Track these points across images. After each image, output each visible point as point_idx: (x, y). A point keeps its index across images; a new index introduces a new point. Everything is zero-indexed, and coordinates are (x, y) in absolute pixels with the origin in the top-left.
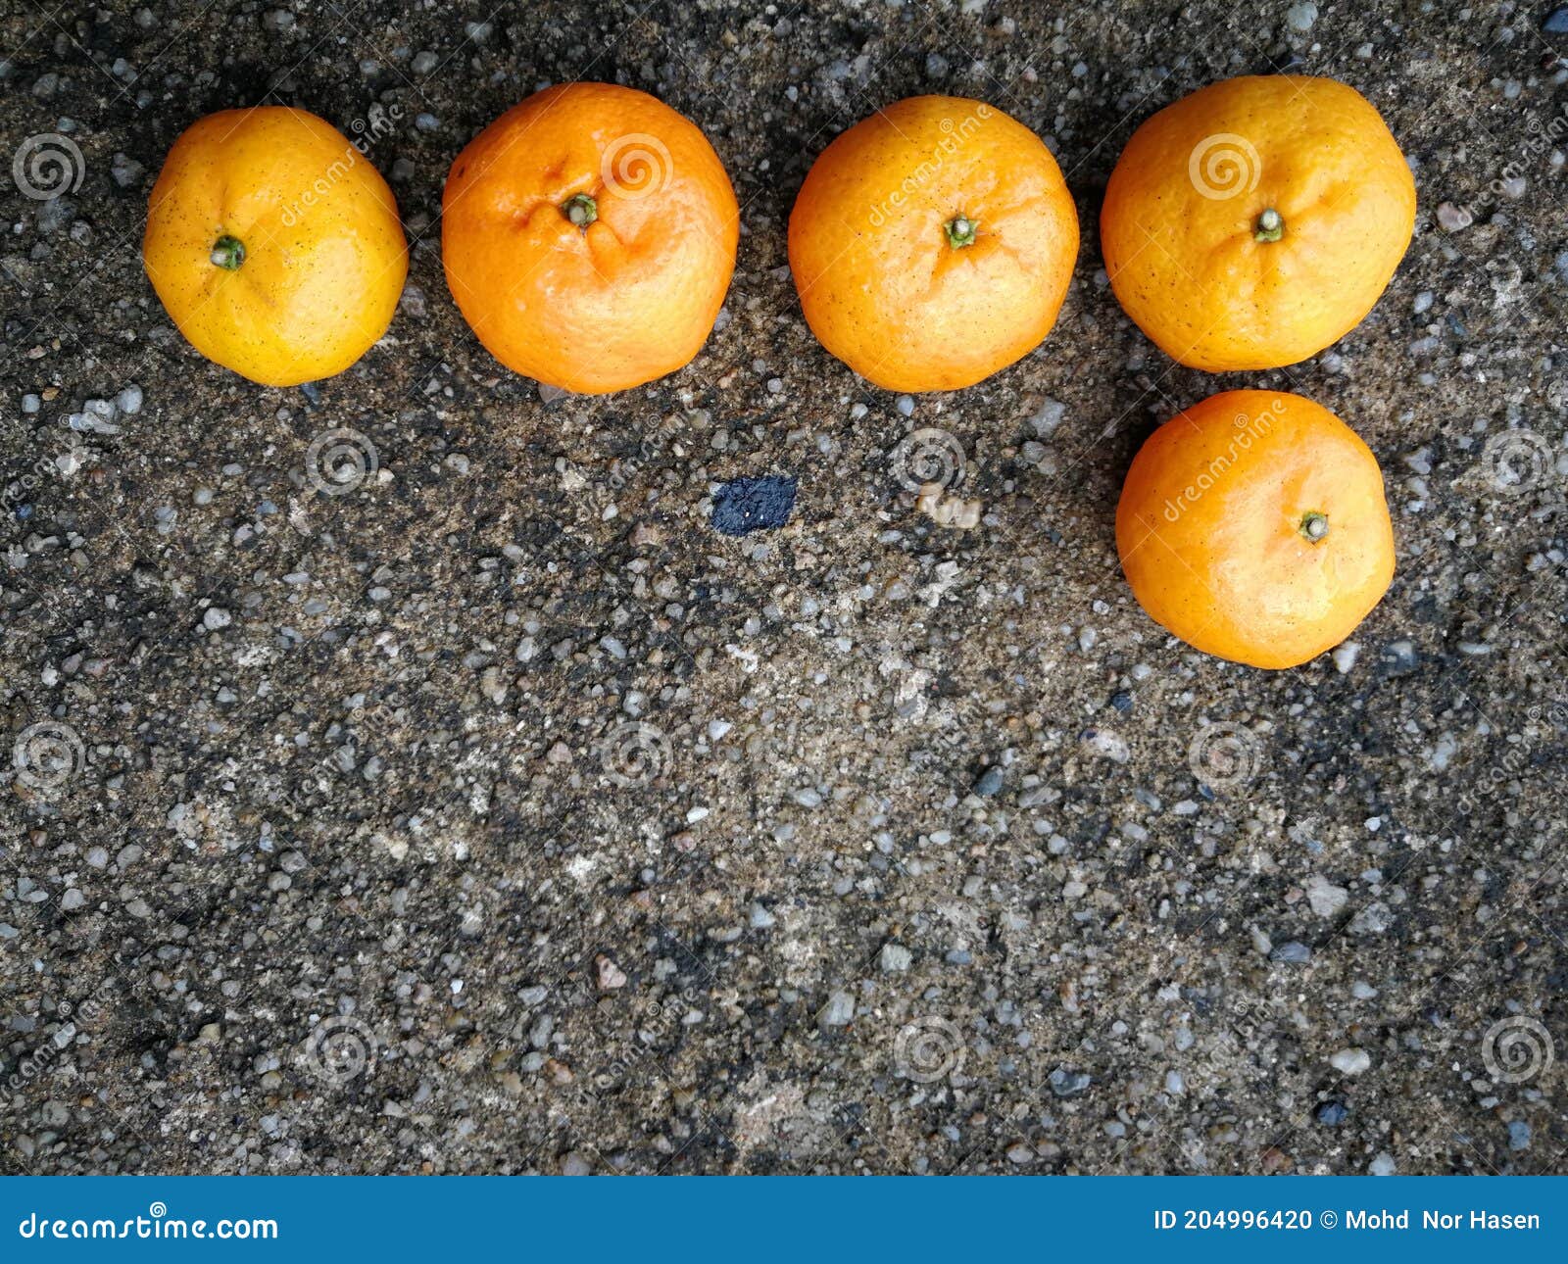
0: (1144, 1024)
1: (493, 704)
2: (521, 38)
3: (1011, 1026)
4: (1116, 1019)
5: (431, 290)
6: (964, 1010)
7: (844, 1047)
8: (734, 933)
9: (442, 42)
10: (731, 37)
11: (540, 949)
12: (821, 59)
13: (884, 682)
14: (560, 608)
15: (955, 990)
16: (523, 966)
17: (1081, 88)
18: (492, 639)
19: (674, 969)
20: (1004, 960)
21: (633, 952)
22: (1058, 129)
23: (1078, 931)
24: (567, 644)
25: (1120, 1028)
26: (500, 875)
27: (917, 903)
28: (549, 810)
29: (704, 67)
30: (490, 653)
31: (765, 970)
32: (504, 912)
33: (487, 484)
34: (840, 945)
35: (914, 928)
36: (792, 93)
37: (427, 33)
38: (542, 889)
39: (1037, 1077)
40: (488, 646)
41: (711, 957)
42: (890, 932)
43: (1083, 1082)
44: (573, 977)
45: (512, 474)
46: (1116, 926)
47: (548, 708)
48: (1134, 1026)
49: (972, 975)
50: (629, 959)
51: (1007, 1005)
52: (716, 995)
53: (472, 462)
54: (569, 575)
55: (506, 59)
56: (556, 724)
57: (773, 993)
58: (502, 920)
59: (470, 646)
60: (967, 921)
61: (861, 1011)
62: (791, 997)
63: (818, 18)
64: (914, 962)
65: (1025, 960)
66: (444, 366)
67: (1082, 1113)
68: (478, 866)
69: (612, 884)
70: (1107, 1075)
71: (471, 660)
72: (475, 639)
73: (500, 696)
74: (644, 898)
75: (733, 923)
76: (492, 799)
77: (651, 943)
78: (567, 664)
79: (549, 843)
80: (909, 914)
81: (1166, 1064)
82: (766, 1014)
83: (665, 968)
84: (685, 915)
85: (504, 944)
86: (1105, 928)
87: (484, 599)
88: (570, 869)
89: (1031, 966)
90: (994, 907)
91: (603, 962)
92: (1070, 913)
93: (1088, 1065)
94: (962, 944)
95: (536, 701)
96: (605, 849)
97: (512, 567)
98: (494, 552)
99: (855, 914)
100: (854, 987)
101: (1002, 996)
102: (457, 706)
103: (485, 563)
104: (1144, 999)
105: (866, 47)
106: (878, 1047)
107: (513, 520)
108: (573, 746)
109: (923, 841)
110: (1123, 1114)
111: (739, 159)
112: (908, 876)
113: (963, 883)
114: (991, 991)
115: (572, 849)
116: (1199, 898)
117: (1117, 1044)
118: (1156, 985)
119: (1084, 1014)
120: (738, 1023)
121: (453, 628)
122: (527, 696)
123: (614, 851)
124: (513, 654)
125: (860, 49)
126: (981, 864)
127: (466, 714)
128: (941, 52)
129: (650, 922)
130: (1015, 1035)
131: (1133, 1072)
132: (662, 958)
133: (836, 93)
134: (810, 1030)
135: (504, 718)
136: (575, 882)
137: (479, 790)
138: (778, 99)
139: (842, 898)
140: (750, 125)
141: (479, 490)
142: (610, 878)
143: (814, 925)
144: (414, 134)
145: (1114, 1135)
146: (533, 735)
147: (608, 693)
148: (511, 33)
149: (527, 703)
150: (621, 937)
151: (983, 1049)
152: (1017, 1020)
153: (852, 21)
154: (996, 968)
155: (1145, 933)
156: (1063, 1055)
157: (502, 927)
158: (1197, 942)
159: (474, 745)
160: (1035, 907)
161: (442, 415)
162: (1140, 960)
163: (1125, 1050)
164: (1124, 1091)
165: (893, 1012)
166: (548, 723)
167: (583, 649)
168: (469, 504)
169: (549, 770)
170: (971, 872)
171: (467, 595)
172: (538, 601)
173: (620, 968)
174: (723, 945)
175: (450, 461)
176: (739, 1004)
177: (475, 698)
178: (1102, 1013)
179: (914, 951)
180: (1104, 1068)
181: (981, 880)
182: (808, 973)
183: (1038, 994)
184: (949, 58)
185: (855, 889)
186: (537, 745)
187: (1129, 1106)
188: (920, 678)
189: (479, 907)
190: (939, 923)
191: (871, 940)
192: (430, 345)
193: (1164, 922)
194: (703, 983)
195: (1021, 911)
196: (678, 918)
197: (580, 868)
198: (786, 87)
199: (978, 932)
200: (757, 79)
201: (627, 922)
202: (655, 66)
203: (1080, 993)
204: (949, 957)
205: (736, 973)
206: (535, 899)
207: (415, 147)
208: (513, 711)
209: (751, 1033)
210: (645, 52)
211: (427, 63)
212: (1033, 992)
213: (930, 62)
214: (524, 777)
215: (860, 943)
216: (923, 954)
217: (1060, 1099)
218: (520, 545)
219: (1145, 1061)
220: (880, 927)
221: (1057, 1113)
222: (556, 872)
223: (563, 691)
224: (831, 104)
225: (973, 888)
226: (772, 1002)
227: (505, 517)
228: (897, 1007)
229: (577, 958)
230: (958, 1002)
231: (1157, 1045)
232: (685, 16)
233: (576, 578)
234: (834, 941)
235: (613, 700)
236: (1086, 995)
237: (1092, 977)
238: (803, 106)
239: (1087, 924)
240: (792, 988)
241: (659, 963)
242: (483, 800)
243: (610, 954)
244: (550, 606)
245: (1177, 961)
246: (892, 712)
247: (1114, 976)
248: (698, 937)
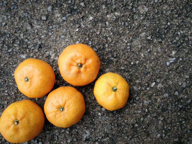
0: (6, 18)
1: (109, 37)
2: (130, 126)
3: (25, 13)
4: (10, 18)
5: (133, 90)
6: (32, 13)
7: (47, 3)
8: (67, 15)
9: (141, 122)
10: (103, 135)
11: (93, 5)
12: (91, 136)
13: (57, 56)
14: (104, 53)
15: (34, 16)
16: (95, 2)
17: (55, 143)
18: (112, 46)
19: (74, 8)
20: (29, 22)
21: (80, 9)
22: (56, 136)
23: (19, 29)
24: (102, 48)
25: (9, 17)
26: (102, 14)
27: (43, 27)
28: (98, 25)
29: (106, 130)
30: (111, 44)
31: (62, 11)
32: (100, 9)
33: (118, 66)
34: (52, 18)
35: (43, 23)
36: (93, 130)
37: (143, 123)
38: (95, 14)
39: (19, 7)
40: (112, 45)
41: (69, 11)
42: (46, 22)
43: (12, 8)
44: (88, 3)
45: (115, 69)
46: (14, 31)
47: (102, 39)
48: (7, 18)
49: (33, 19)
50: (81, 7)
51: (26, 16)
52: (67, 6)
53: (121, 69)
54: (104, 58)
55: (132, 123)
56: (100, 37)
57: (60, 8)
58: (100, 8)
59: (114, 44)
60: (36, 26)
61: (47, 9)
62: (57, 8)
63: (92, 141)
64: (41, 18)
65: (26, 23)
66: (128, 80)
67: (11, 3)
68: (105, 14)
69: (86, 17)
70: (9, 10)
71: (114, 42)
72: (114, 45)
73: (109, 38)
74: (81, 16)
75: (68, 16)
76: (106, 24)
77: (78, 10)
78: (101, 45)
79: (96, 20)
80: (44, 25)
81: (1, 14)
82: (60, 5)
83: (75, 8)
84: (75, 16)
85: (98, 5)
86: (16, 31)
87: (114, 51)
88: (92, 18)
89: (25, 22)
90: (32, 29)
91: (84, 6)
92: (21, 31)
93: (12, 10)
94: (35, 23)
95: (104, 39)
96: (88, 22)
97: (112, 56)
98: (115, 57)
99: (52, 22)
100: (49, 12)
101: (27, 17)
102: (114, 35)
103: (116, 56)
104: (7, 22)
105: (85, 139)
106: (43, 5)
107: (113, 63)
108: (97, 34)
109: (45, 35)
110: (5, 5)
111: (97, 120)
112: (46, 30)
113: (38, 31)
114: (29, 17)
115: (93, 21)
116: (4, 38)
117: (9, 14)
118: (6, 24)
119: (15, 18)
120: (63, 3)
121: (117, 46)
122: (105, 40)
123: (87, 22)
124: (108, 45)
125: (86, 139)
126: (36, 35)
127: (112, 35)
128: (75, 142)
129: (79, 13)
130: (24, 12)
131: (5, 11)
132: (76, 9)
133: (87, 132)
134: (53, 4)
135: (107, 36)
136: (91, 16)
137: (108, 25)
138: (95, 129)
139: (54, 24)
140: (97, 124)
141: (119, 65)
142: (87, 18)
143: (57, 19)
144: (141, 110)
145: (5, 1)
146: (103, 34)
147: (94, 43)
148: (132, 127)
149: (105, 39)
150: (83, 10)
151: (28, 9)
152: (24, 14)
153: (88, 142)
154: (30, 21)
155: (10, 31)
156: (16, 11)
157: (99, 7)
158: (2, 32)
159: (110, 31)
160: (27, 31)
161: (127, 74)
162: (9, 27)
163: (8, 14)
164: (6, 8)
165: (42, 10)
166: (101, 37)
167: (99, 48)
168: (120, 63)
169: (99, 30)
170: (37, 33)
171: (117, 51)
172: (107, 53)
173: (82, 6)
174: (68, 13)
175: (124, 68)
176: (64, 5)
177: (112, 37)
178: (12, 18)
179: (42, 20)
180: (10, 11)
181: (35, 32)
182: (55, 12)
183: (22, 19)
184: (74, 141)
185: (52, 26)
186: (102, 33)
187: (4, 6)
188: (52, 58)
189: (103, 9)
190: (39, 25)
191: (48, 20)
192: (131, 83)
193: (8, 34)
194: (69, 7)
195: (28, 30)
196: (76, 15)
197: (91, 18)
198: (94, 131)
199: (34, 25)
200: (98, 131)
201: (83, 12)
202: (112, 128)
203: (17, 20)
204: (36, 20)
205: (66, 10)
206: (96, 12)
207: (140, 108)
208: (106, 37)
209: (61, 2)
210: (114, 130)
211: (142, 119)
212: (23, 19)
213: (76, 140)
214: (102, 28)
215: (50, 19)
216: (40, 20)
217: (15, 5)
218: (112, 60)
219: (4, 13)
220: (47, 22)
221: (14, 2)
222: (94, 17)
223: (100, 42)
224: (87, 130)
225: (36, 31)
226: (59, 7)
227: (115, 63)
228: (42, 11)
229: (88, 6)
230: (33, 14)
231: (3, 16)
232: (110, 136)
233: (103, 57)
234: (53, 18)
235: (93, 42)
236: (16, 20)
237: (15, 23)
238: (91, 129)
239: (19, 30)
240: (57, 10)
241: (76, 8)
242: (107, 24)
243: (84, 7)
244: (105, 53)
245: (4, 29)
246: (55, 52)
247: (13, 24)
248: (72, 13)
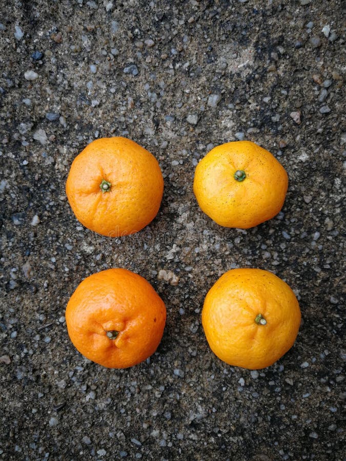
0: (104, 91)
1: (330, 217)
2: (300, 433)
3: (152, 92)
4: (114, 94)
5: (338, 357)
6: (168, 99)
7: (212, 86)
8: (250, 130)
9: (326, 433)
10: (233, 428)
11: (320, 127)
12: (205, 420)
13: (192, 219)
14: (304, 249)
15: (171, 106)
16: (327, 120)
17: (122, 405)
18: (328, 240)
19: (273, 118)
20: (154, 117)
21: (287, 125)
22: (130, 393)
23: (127, 126)
24: (302, 237)
25: (113, 90)
26: (333, 155)
27: (184, 139)
28: (313, 179)
29: (242, 420)
30: (329, 235)
31: (239, 116)
32: (332, 141)
33: (325, 293)
34: (212, 124)
35: (185, 130)
36: (214, 410)
37: (331, 437)
38: (318, 149)
39: (142, 72)
40: (330, 238)
41: (259, 122)
42: (194, 129)
43: (126, 70)
44: (310, 116)
45: (316, 295)
46: (114, 129)
47: (311, 215)
48: (108, 91)
49: (165, 111)
50: (288, 122)
51: (153, 100)
52: (258, 108)
53: (329, 301)
54: (299, 261)
55: (305, 426)
56: (308, 209)
57: (237, 107)
58: (334, 138)
59: (336, 238)
60: (166, 131)
61: (205, 99)
62: (230, 106)
63: (204, 432)
64: (186, 117)
65: (146, 117)
66: (335, 332)
67: (126, 57)
68: (340, 159)
69: (292, 150)
70: (117, 72)
71: (336, 233)
72: (334, 240)
73: (327, 220)
74: (282, 145)
75: (250, 134)
76: (333, 183)
77: (280, 128)
78: (302, 230)
79: (314, 166)
80: (187, 135)
81: (97, 76)
82: (240, 100)
83: (276, 119)
84: (267, 137)
85: (333, 129)
86: (118, 128)
87: (329, 254)
88: (308, 157)
89: (144, 115)
90: (157, 137)
91: (298, 121)
92: (130, 133)
93: (124, 76)
94: (169, 124)
95: (315, 217)
96: (294, 163)
97: (318, 265)
98: (324, 270)
99: (207, 135)
100: (208, 108)
101: (155, 103)
102: (342, 217)
103: (328, 267)
104: (104, 101)
105: (190, 423)
106: (200, 85)
107: (316, 280)
108: (303, 201)
109: (181, 162)
110: (112, 57)
111: (233, 391)
112: (187, 150)
113: (168, 146)
114: (159, 105)
115: (306, 164)
116: (85, 138)
117: (114, 84)
118: (100, 106)
119: (125, 96)
120: (250, 96)
121: (341, 244)
122: (317, 220)
123: (291, 163)
124: (321, 234)
125: (192, 422)
126: (161, 153)
127: (339, 214)
128: (166, 419)
129: (280, 136)
130: (151, 88)
131: (108, 73)
132: (276, 122)
133: (200, 409)
134: (224, 93)
135: (326, 212)
136: (306, 151)
137: (338, 187)
138: (219, 409)
139: (210, 142)
140: (228, 401)
141: (327, 291)
142: (293, 152)
143: (221, 132)
144: (338, 406)
145: (115, 50)
146: (317, 206)
147: (289, 219)
148: (303, 434)
149: (318, 217)
150: (290, 130)
151: (162, 84)
152: (150, 94)
153: (194, 430)
154: (157, 114)
155: (104, 125)
156: (133, 80)
157: (334, 135)
158: (85, 121)
159: (337, 203)
160: (143, 136)
161: (337, 316)
162: (105, 115)
163: (111, 81)
164: (111, 66)
165: (194, 98)
166: (311, 210)
167: (296, 235)
168: (331, 286)
169: (312, 193)
170: (164, 149)
171: (335, 255)
172: (311, 252)
173: (292, 119)
174: (254, 126)
175: (337, 301)
176: (250, 104)
177: (336, 220)
178: (119, 96)
179: (185, 121)
180: (118, 75)
181: (161, 147)
182: (224, 114)
183: (142, 104)
184: (164, 417)
185: (206, 146)
186: (315, 202)
187: (110, 60)
188: (180, 220)
189: (342, 144)
190: (176, 131)
191: (201, 125)
192: (339, 339)
193: (97, 129)
194: (262, 112)
195: (147, 135)
196: (270, 137)
197: (304, 157)
198: (216, 412)
199: (163, 127)
200: (225, 415)
201: (288, 136)
202: (258, 421)
203: (127, 104)
204: (173, 119)
205: (250, 116)
206: (321, 146)
207: (338, 402)
208: (323, 214)
209: (246, 92)
210: (260, 425)
211: (332, 427)
212: (143, 104)
213: (170, 417)
214: (321, 191)
215: (205, 125)
216: (182, 120)
217: (134, 64)
218: (315, 271)
219: (103, 77)
220: (197, 131)
221: (136, 58)
222: (312, 155)
223: (305, 221)
224: (202, 406)
225: (164, 144)
226: (237, 104)
227: (319, 281)
228: (192, 101)
229: (308, 123)
230: (171, 102)
231: (99, 83)
232: (247, 435)
233: (297, 259)
234: (214, 126)
235: (288, 217)
236: (125, 103)
237: (122, 110)
238: (211, 406)
239: (124, 129)
240: (230, 109)
241: (278, 120)
242: (336, 183)
243: (295, 124)
244: (307, 250)
245: (92, 114)
246: (190, 209)
247: (115, 109)
248: (263, 129)
